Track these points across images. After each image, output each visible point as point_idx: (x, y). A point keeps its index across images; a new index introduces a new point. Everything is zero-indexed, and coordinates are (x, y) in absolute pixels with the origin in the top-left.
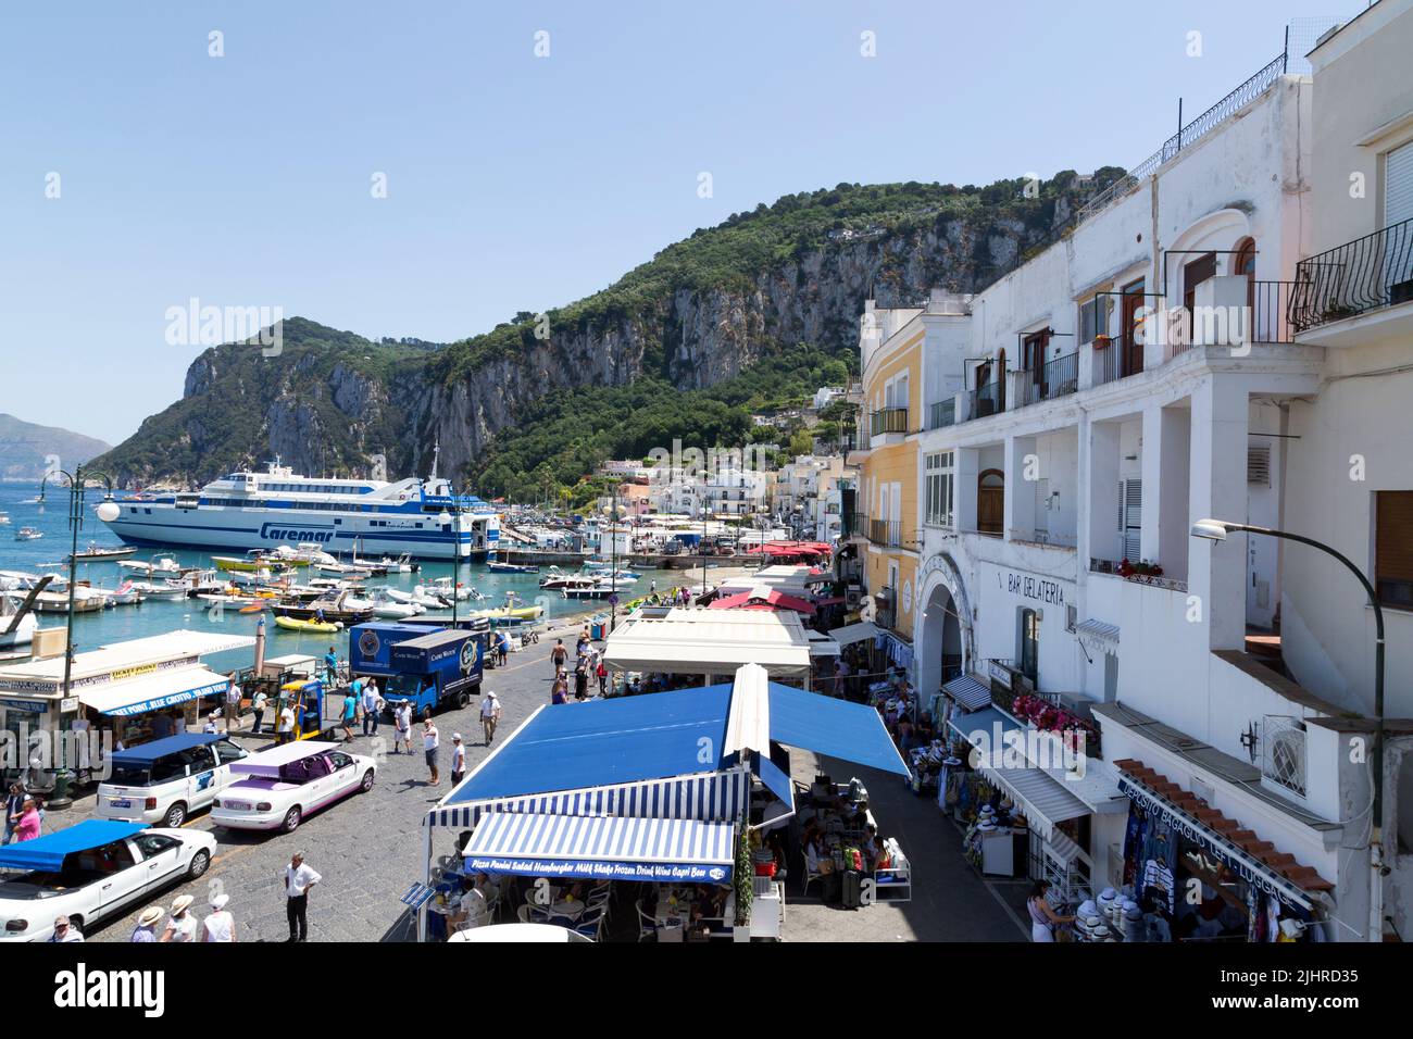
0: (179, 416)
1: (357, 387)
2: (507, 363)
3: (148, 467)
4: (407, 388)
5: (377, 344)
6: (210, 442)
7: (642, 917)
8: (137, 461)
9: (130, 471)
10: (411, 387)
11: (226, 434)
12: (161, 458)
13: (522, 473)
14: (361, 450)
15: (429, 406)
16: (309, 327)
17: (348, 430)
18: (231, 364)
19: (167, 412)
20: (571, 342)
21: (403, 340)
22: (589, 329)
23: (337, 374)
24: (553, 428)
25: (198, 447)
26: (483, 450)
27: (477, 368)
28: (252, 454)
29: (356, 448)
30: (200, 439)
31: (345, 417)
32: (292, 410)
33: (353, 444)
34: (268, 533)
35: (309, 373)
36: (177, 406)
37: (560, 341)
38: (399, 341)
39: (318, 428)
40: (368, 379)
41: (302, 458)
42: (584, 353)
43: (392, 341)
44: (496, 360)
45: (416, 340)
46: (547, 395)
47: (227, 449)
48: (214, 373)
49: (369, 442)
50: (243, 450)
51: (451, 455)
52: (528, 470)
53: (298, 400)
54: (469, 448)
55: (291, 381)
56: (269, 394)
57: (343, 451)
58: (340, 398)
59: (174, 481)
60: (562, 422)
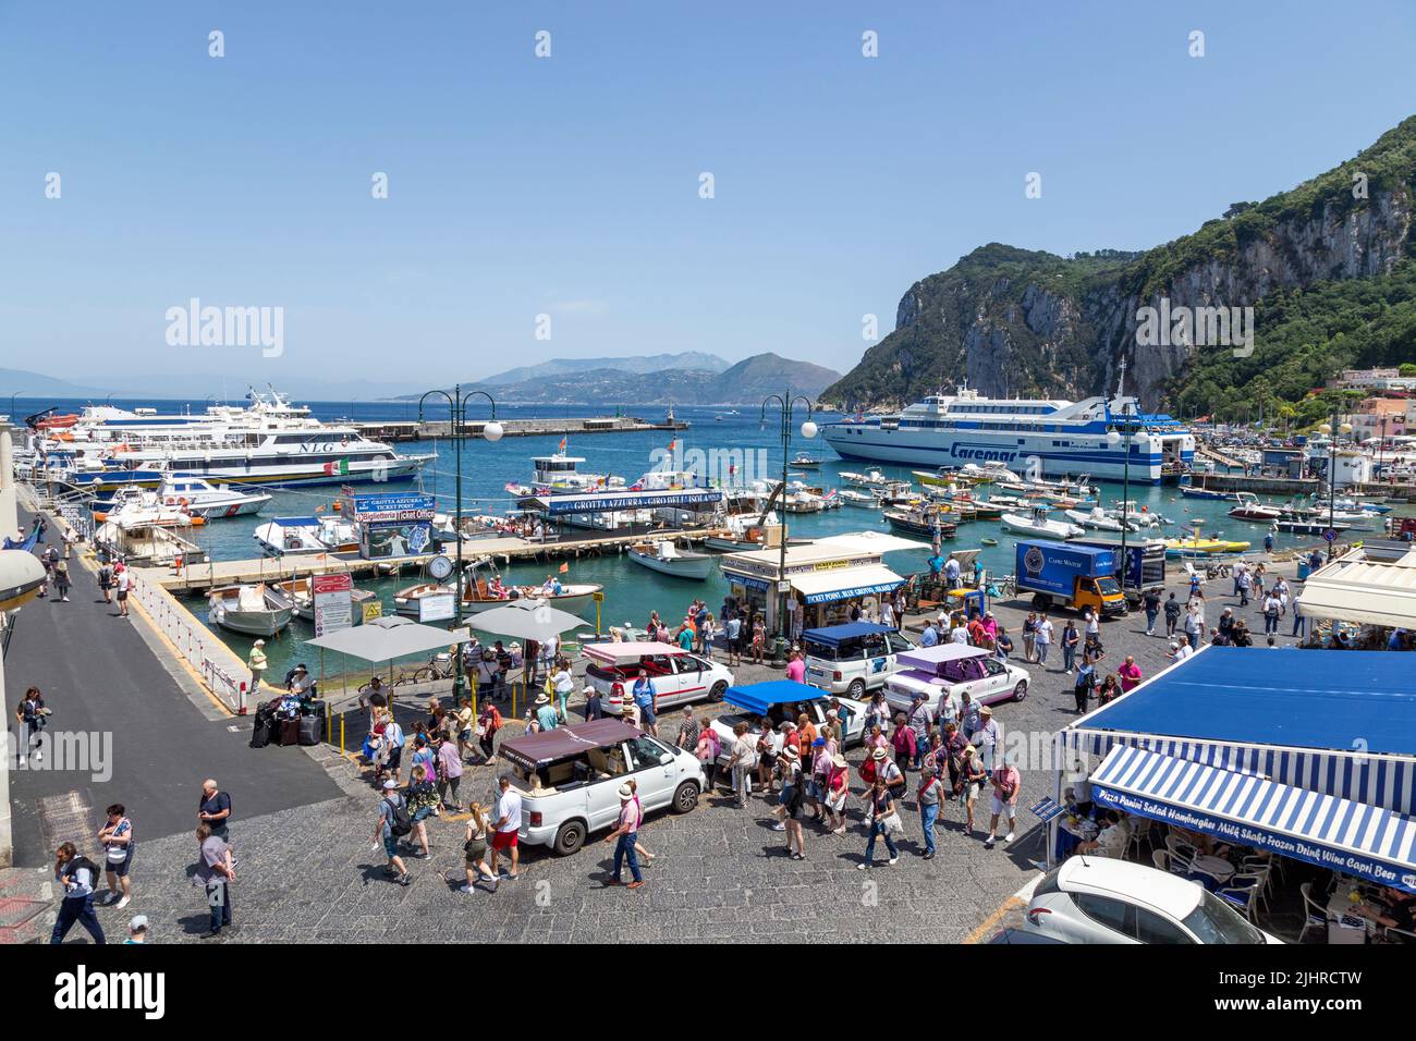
0: (892, 346)
1: (1048, 306)
2: (1215, 264)
3: (869, 393)
4: (1100, 303)
5: (1070, 261)
6: (917, 368)
7: (1310, 904)
8: (861, 388)
9: (855, 396)
10: (1105, 302)
11: (930, 360)
12: (878, 384)
13: (1231, 389)
14: (1052, 370)
15: (1124, 320)
16: (1004, 252)
17: (1040, 351)
18: (934, 295)
19: (883, 343)
20: (1300, 229)
21: (1098, 252)
22: (1326, 212)
23: (1030, 295)
24: (1273, 334)
25: (907, 374)
26: (1183, 364)
27: (1179, 274)
28: (952, 378)
29: (1047, 368)
30: (909, 366)
31: (1037, 338)
32: (987, 334)
33: (1045, 365)
34: (957, 453)
35: (1002, 296)
36: (891, 337)
37: (1286, 231)
38: (1092, 254)
39: (1011, 350)
40: (1061, 297)
41: (996, 380)
42: (1319, 241)
43: (1086, 255)
44: (1202, 263)
45: (1111, 251)
46: (1266, 297)
47: (931, 375)
48: (921, 305)
49: (1060, 361)
50: (945, 374)
51: (1147, 371)
52: (1238, 384)
53: (992, 324)
54: (1168, 362)
55: (987, 306)
56: (967, 321)
57: (1035, 372)
58: (1032, 320)
59: (889, 404)
60: (1285, 327)
